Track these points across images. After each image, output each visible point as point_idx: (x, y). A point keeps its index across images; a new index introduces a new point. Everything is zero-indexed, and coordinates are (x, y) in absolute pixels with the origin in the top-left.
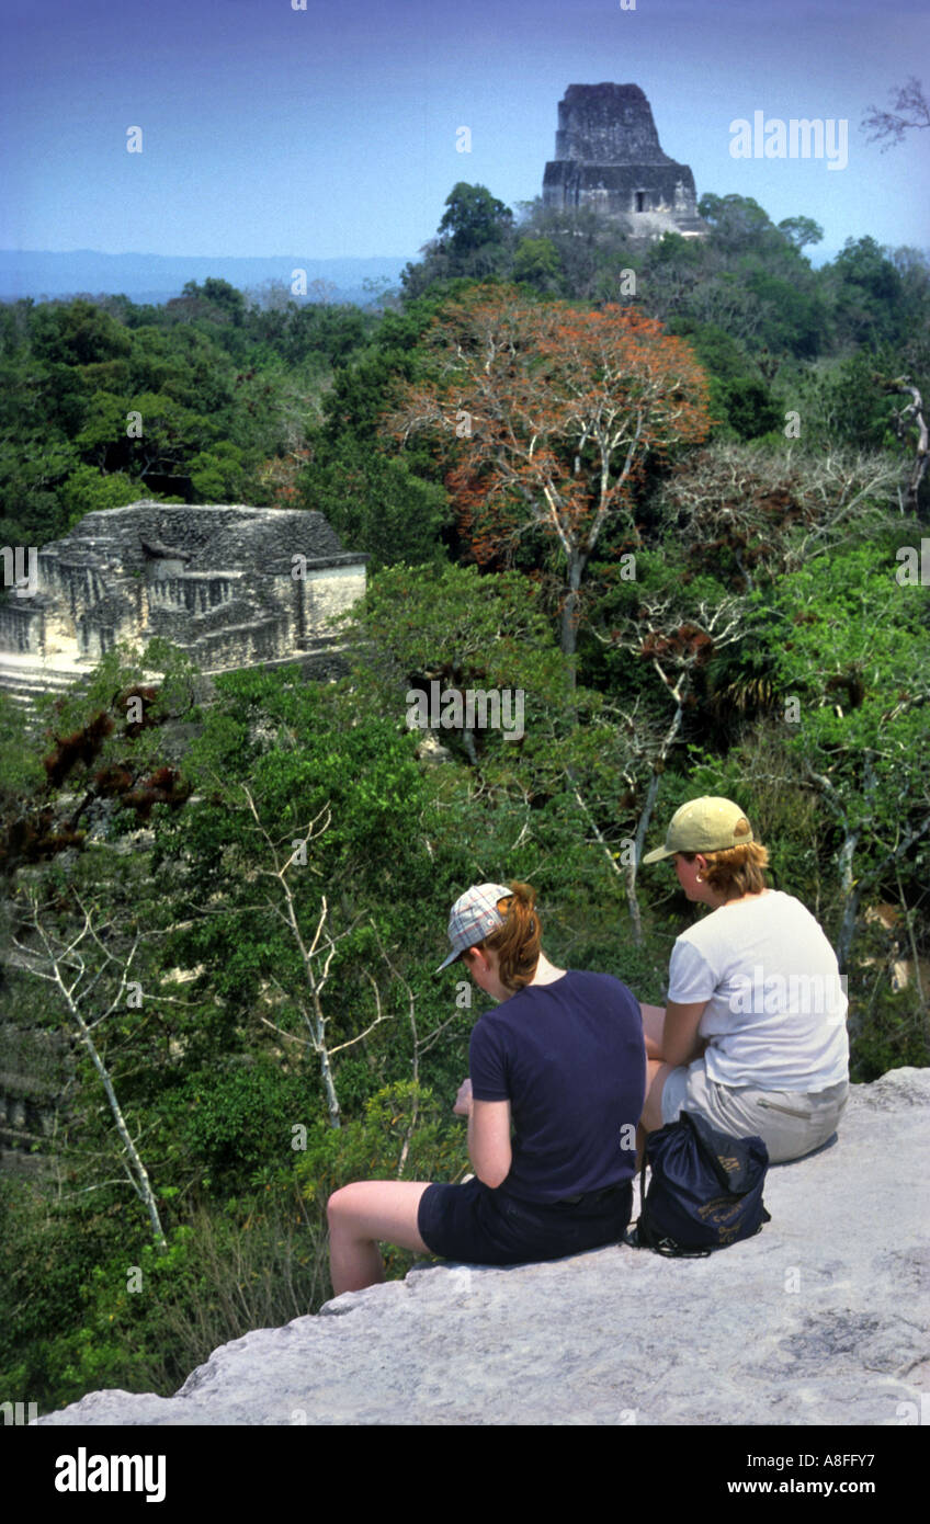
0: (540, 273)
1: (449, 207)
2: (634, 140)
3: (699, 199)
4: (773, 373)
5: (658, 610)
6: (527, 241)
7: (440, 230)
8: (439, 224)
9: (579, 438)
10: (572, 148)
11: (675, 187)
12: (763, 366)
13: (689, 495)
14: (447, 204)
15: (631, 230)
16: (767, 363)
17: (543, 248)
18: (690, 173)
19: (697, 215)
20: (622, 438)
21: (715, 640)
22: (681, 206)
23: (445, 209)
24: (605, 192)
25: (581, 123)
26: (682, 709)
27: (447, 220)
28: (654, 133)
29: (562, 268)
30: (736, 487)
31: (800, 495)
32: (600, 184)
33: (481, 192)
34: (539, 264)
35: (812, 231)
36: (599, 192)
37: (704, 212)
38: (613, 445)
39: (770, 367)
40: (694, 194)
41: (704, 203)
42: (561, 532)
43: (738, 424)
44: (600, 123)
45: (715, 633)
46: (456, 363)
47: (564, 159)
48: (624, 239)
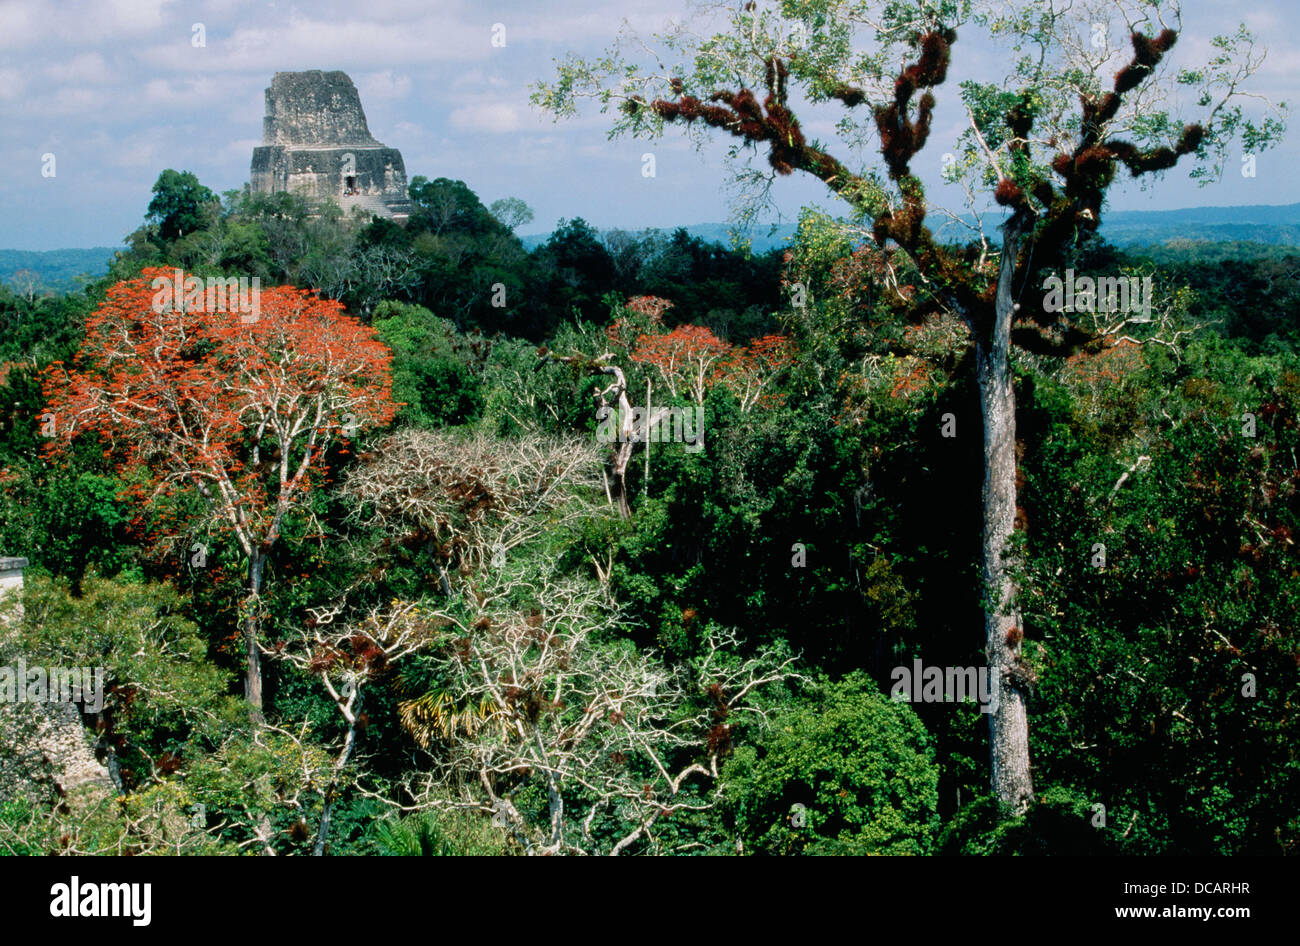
0: (249, 257)
1: (157, 193)
2: (342, 125)
3: (409, 182)
4: (486, 354)
5: (327, 618)
6: (235, 226)
7: (148, 216)
8: (147, 212)
9: (257, 427)
10: (280, 133)
11: (385, 170)
12: (475, 348)
13: (372, 485)
14: (155, 190)
15: (341, 213)
16: (479, 344)
17: (251, 234)
18: (400, 156)
19: (408, 197)
20: (303, 424)
21: (388, 651)
22: (391, 189)
23: (152, 197)
24: (314, 176)
25: (288, 109)
26: (354, 728)
27: (155, 207)
28: (362, 117)
29: (270, 252)
30: (424, 476)
31: (491, 483)
32: (309, 169)
33: (187, 178)
34: (247, 248)
35: (523, 211)
36: (307, 175)
37: (414, 195)
38: (294, 434)
39: (483, 347)
40: (404, 177)
41: (414, 185)
42: (239, 529)
43: (432, 407)
44: (307, 109)
45: (387, 645)
46: (122, 350)
47: (272, 144)
48: (333, 221)
